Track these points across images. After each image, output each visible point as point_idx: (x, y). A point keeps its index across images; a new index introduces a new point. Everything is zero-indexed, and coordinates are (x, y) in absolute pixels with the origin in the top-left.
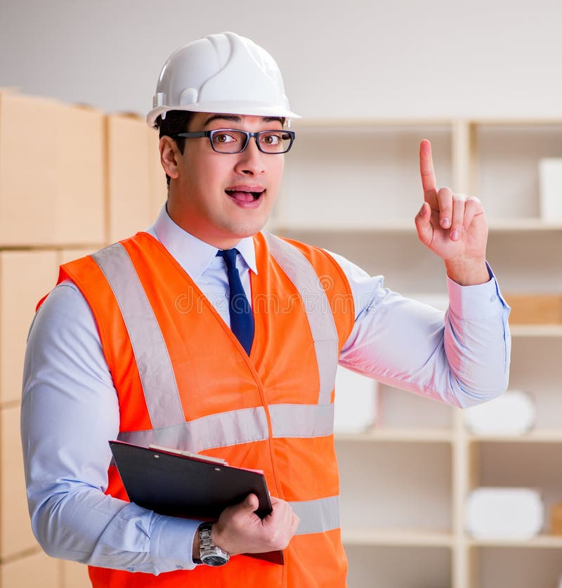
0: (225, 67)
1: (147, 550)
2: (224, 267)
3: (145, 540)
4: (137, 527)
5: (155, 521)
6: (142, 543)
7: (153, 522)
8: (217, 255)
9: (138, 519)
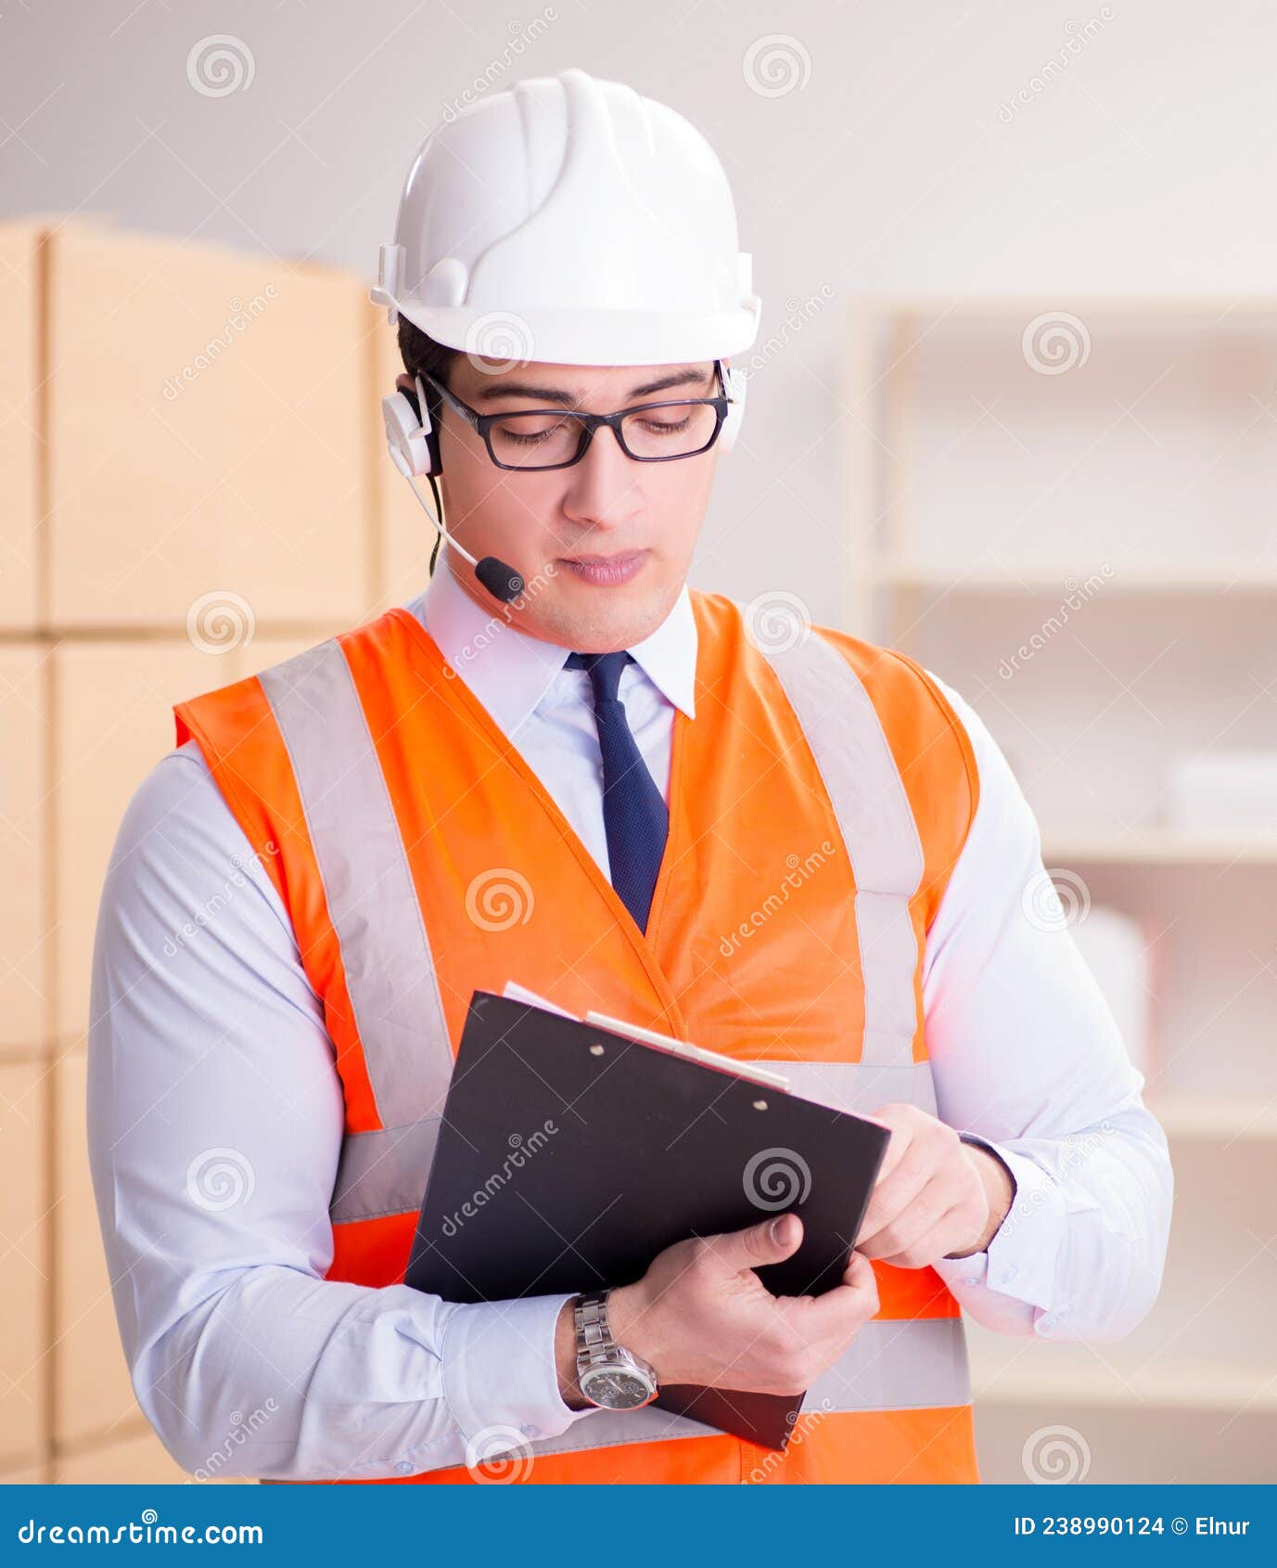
0: (544, 204)
1: (436, 1390)
2: (586, 700)
3: (427, 1364)
4: (402, 1336)
5: (449, 1314)
6: (420, 1376)
7: (442, 1318)
8: (568, 666)
9: (403, 1314)
